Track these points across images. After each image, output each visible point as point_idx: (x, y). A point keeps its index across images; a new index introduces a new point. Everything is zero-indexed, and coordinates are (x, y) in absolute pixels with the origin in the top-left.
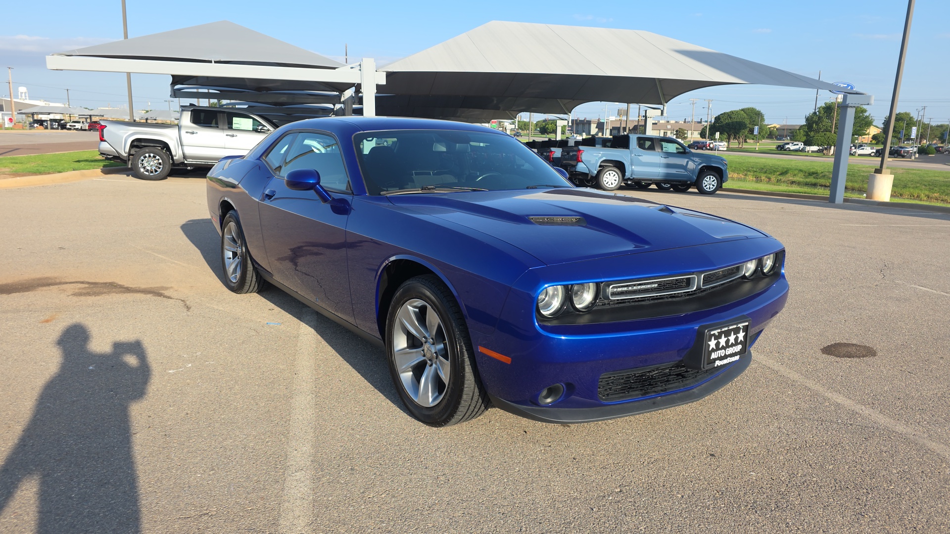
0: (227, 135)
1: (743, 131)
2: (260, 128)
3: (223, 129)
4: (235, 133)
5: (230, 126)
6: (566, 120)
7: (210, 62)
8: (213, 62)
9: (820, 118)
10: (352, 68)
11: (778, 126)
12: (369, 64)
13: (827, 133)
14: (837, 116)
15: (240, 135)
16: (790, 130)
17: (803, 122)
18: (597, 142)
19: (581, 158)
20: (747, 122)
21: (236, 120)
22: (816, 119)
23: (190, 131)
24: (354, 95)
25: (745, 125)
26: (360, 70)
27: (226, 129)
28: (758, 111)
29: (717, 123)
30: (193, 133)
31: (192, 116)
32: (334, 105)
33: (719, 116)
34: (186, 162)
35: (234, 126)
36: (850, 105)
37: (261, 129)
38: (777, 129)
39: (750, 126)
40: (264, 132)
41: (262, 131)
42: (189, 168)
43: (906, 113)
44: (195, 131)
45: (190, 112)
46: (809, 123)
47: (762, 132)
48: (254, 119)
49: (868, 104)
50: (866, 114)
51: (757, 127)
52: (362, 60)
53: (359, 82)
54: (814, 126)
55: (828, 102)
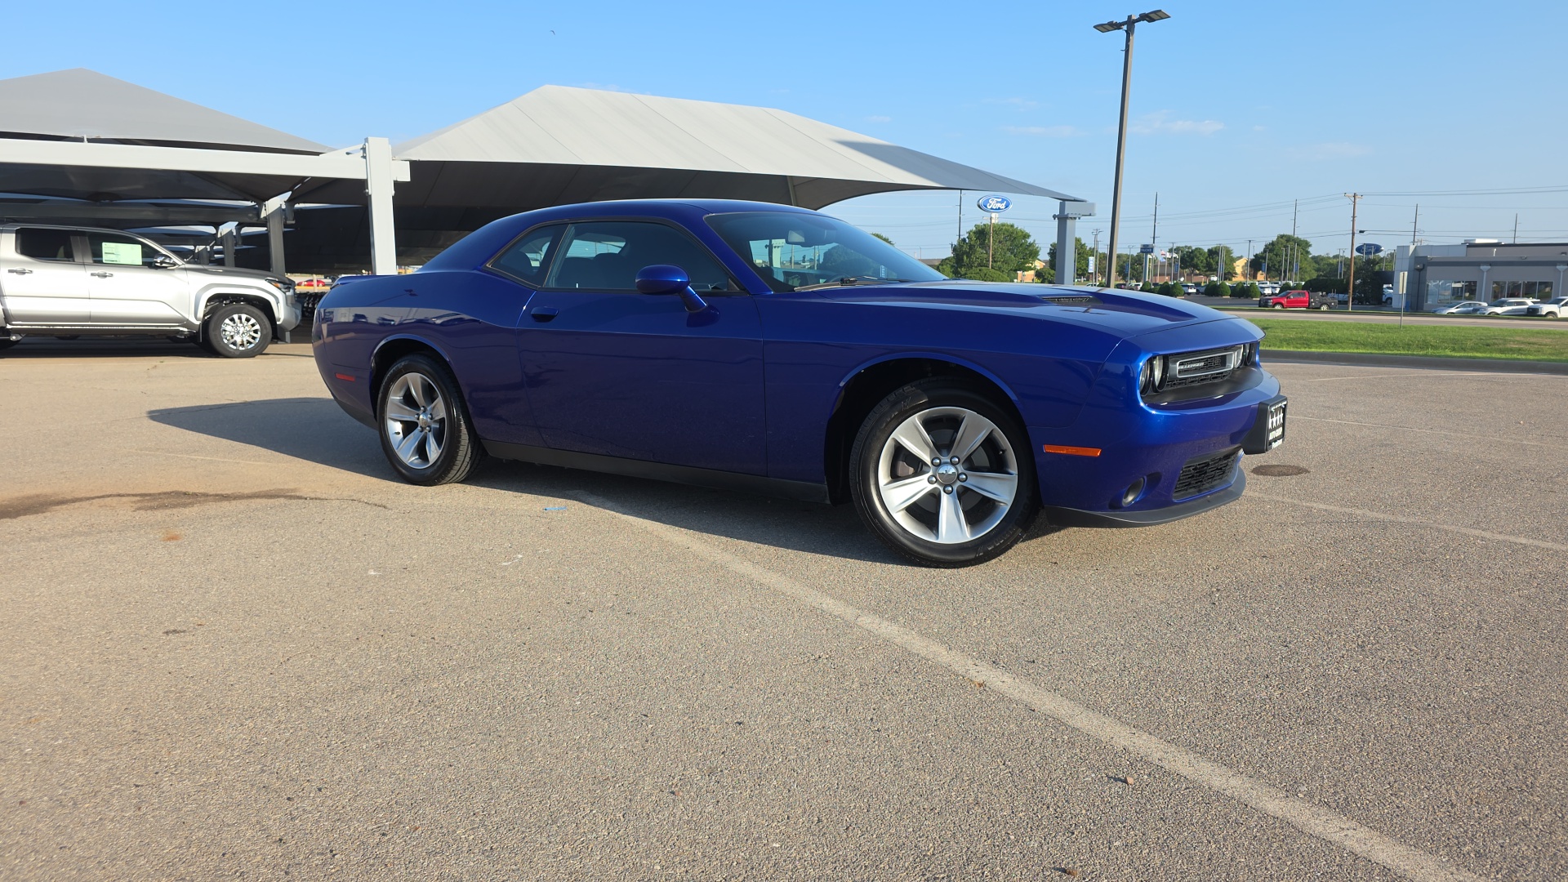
0: (92, 275)
2: (159, 260)
3: (84, 264)
4: (108, 271)
5: (97, 257)
7: (80, 140)
8: (86, 140)
9: (971, 247)
10: (348, 153)
12: (379, 147)
13: (983, 268)
14: (994, 244)
15: (118, 274)
17: (949, 254)
21: (107, 247)
22: (966, 248)
23: (18, 268)
24: (284, 207)
26: (364, 157)
27: (89, 265)
30: (23, 273)
31: (19, 241)
32: (217, 229)
34: (9, 327)
35: (105, 258)
36: (1070, 216)
37: (162, 263)
40: (166, 267)
41: (164, 265)
42: (14, 338)
44: (27, 269)
45: (14, 235)
46: (957, 255)
48: (144, 246)
49: (1090, 215)
52: (366, 140)
53: (363, 177)
54: (965, 257)
55: (979, 223)
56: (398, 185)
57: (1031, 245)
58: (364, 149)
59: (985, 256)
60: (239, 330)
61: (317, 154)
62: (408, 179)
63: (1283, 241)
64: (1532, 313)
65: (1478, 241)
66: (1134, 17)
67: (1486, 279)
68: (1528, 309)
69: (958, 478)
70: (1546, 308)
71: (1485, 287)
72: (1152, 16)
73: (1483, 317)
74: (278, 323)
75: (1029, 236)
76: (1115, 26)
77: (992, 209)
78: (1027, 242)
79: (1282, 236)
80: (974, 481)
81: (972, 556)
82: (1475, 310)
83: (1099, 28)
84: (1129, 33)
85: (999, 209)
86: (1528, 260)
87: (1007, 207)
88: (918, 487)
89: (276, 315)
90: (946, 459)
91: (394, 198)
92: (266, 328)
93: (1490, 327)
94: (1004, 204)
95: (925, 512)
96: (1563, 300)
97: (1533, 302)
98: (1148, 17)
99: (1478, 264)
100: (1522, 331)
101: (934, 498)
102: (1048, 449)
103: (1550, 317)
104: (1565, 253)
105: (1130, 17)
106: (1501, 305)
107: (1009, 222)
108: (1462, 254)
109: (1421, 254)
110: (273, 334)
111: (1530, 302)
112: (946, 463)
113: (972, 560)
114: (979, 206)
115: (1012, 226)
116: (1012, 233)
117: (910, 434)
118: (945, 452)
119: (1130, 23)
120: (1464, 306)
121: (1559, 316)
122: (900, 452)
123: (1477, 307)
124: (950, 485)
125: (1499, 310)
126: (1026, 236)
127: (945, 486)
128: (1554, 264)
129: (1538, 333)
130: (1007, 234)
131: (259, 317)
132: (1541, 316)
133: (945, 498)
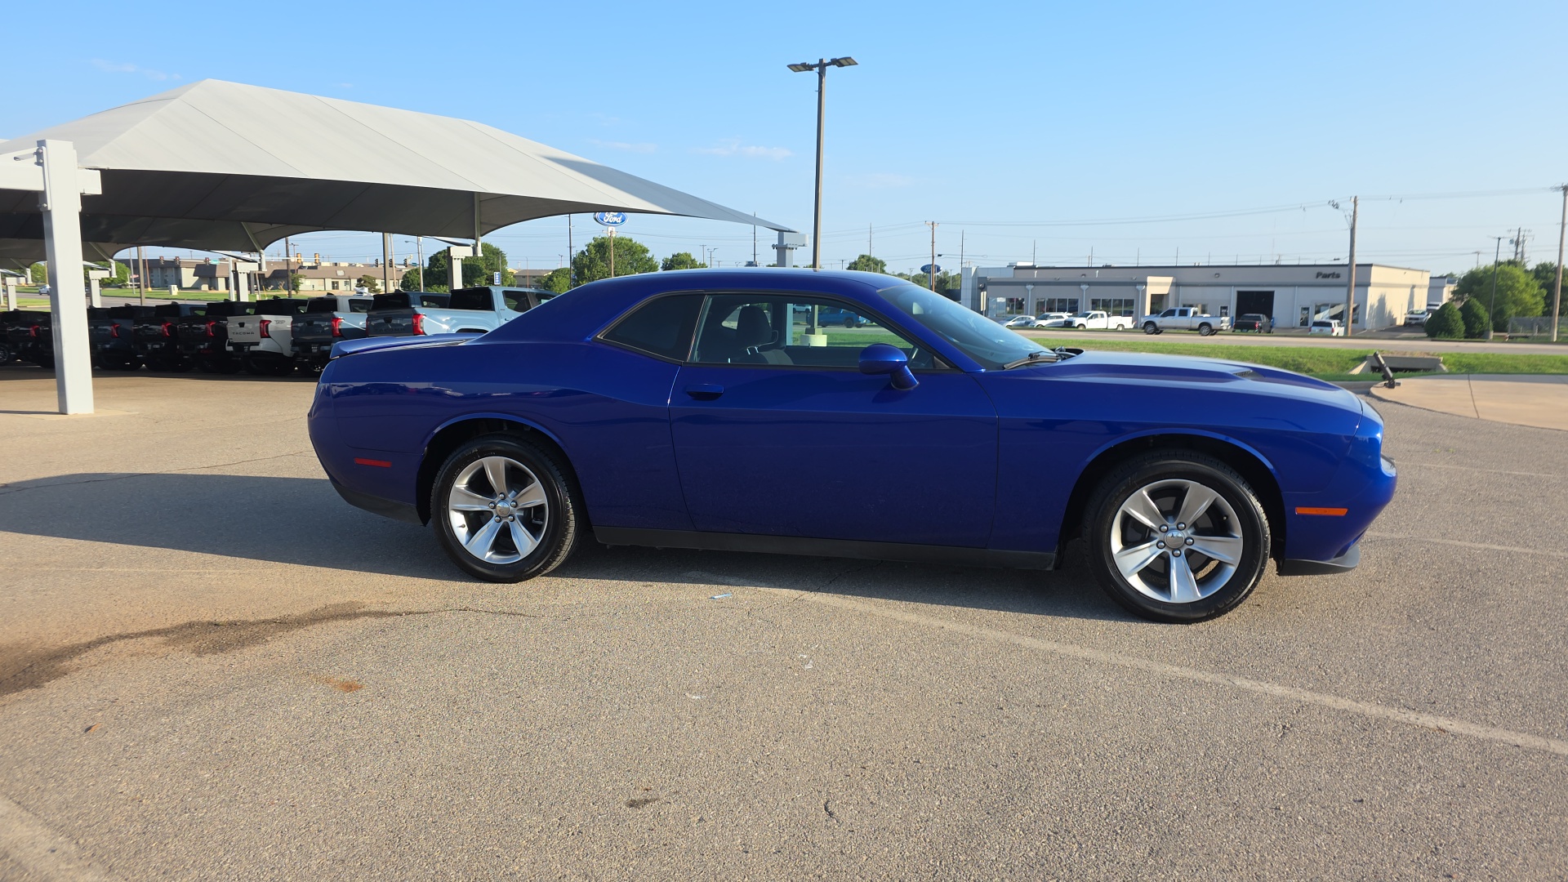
1: (478, 279)
6: (256, 262)
9: (592, 260)
11: (515, 272)
14: (615, 257)
16: (534, 277)
17: (567, 265)
18: (412, 301)
19: (422, 328)
20: (483, 265)
22: (586, 261)
25: (481, 270)
28: (495, 249)
29: (434, 266)
33: (435, 256)
36: (789, 246)
38: (514, 276)
39: (488, 272)
43: (686, 254)
46: (577, 267)
47: (505, 280)
50: (649, 255)
51: (497, 273)
52: (41, 143)
53: (39, 187)
54: (586, 271)
55: (597, 236)
56: (86, 199)
57: (650, 259)
58: (39, 155)
59: (607, 269)
62: (99, 191)
63: (864, 260)
64: (1068, 325)
65: (1019, 264)
66: (825, 61)
67: (1031, 297)
68: (1065, 322)
69: (1185, 542)
70: (1078, 321)
71: (1030, 304)
72: (842, 61)
73: (1032, 329)
75: (647, 251)
76: (809, 68)
77: (608, 222)
78: (646, 257)
79: (863, 256)
80: (1201, 545)
81: (1205, 615)
82: (1027, 323)
83: (793, 68)
84: (821, 75)
85: (616, 223)
86: (1060, 280)
87: (623, 221)
88: (1146, 553)
90: (1172, 525)
91: (82, 215)
93: (1048, 338)
94: (620, 218)
95: (1156, 575)
96: (1089, 314)
97: (1069, 316)
98: (835, 62)
99: (1024, 284)
100: (1073, 341)
101: (1164, 561)
102: (1299, 511)
103: (1081, 328)
104: (1084, 275)
105: (821, 61)
106: (1045, 318)
107: (628, 236)
108: (1010, 275)
109: (981, 275)
111: (1066, 316)
112: (1173, 529)
113: (1203, 617)
114: (596, 219)
115: (631, 240)
116: (632, 247)
117: (1139, 506)
118: (1170, 518)
119: (822, 66)
120: (1018, 319)
121: (1087, 327)
122: (1128, 522)
123: (1028, 320)
124: (1178, 549)
125: (1044, 323)
126: (645, 251)
127: (1174, 550)
128: (1079, 284)
129: (1084, 343)
130: (626, 248)
132: (1074, 327)
133: (1174, 562)
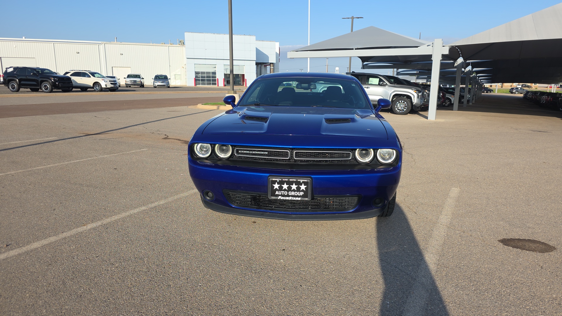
4: (369, 86)
8: (354, 49)
10: (427, 46)
12: (438, 42)
15: (372, 87)
21: (370, 79)
26: (433, 46)
35: (369, 83)
37: (382, 84)
40: (384, 85)
48: (380, 78)
52: (434, 40)
53: (431, 54)
56: (443, 55)
58: (433, 44)
60: (400, 106)
61: (417, 47)
62: (447, 53)
74: (413, 104)
89: (413, 101)
92: (409, 106)
110: (411, 108)
131: (407, 102)
